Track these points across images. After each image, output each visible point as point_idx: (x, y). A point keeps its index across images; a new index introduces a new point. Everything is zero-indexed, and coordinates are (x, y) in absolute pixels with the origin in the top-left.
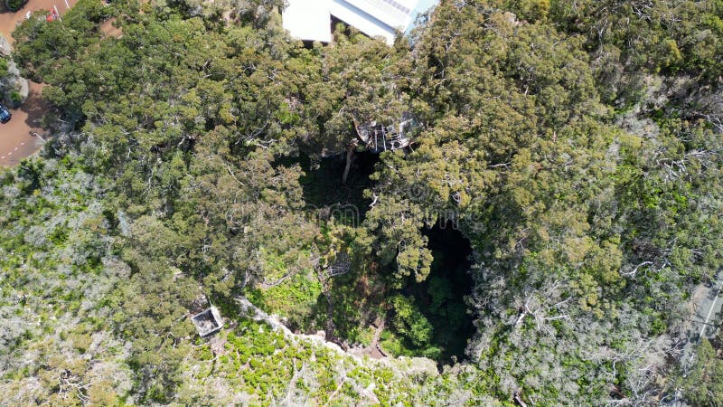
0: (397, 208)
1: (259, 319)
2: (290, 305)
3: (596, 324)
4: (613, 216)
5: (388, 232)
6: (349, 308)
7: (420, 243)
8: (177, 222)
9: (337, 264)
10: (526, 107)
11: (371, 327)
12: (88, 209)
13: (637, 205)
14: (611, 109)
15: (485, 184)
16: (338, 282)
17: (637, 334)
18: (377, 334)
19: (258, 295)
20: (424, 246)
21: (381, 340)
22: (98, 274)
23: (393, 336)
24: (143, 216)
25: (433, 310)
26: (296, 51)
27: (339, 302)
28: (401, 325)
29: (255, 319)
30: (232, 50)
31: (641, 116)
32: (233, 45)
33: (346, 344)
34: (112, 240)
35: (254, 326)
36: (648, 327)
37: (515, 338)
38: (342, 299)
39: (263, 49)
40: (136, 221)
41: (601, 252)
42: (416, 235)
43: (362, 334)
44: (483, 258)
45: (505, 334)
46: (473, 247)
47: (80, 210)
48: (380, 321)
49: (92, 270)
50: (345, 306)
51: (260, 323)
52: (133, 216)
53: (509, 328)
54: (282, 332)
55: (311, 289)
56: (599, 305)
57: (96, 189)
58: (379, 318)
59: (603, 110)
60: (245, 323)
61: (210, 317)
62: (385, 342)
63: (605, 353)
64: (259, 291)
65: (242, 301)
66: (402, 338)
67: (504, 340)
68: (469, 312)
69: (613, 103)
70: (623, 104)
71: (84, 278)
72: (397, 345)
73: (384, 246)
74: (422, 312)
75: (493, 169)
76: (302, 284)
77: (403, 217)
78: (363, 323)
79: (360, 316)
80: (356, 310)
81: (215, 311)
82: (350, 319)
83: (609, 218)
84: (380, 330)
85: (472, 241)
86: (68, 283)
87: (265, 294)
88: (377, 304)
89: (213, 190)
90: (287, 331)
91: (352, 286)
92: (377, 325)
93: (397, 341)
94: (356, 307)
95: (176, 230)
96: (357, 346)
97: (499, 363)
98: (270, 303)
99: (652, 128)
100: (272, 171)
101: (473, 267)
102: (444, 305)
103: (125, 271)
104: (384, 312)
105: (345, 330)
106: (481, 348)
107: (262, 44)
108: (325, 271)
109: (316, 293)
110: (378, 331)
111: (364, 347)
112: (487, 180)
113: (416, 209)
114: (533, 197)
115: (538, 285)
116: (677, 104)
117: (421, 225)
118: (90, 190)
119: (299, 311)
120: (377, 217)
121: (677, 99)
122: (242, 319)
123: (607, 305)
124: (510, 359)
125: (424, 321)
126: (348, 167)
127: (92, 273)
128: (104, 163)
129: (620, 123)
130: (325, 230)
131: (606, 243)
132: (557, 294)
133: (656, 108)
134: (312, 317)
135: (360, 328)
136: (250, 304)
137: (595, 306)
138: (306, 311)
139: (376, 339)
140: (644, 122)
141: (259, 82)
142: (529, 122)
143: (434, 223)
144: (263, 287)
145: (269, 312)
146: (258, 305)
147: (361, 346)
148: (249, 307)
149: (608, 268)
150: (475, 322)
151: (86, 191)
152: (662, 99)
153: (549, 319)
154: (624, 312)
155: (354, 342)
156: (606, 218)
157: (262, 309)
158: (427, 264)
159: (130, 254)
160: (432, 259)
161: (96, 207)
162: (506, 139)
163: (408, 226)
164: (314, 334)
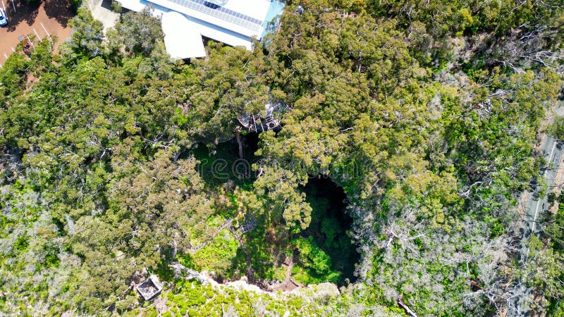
0: (276, 176)
1: (190, 277)
2: (215, 261)
3: (448, 237)
4: (446, 151)
5: (273, 196)
6: (263, 254)
7: (300, 199)
8: (109, 217)
9: (246, 223)
10: (360, 83)
11: (283, 265)
12: (40, 219)
13: (463, 138)
14: (429, 70)
15: (339, 145)
16: (250, 237)
17: (480, 239)
18: (289, 270)
19: (188, 258)
20: (303, 201)
21: (293, 274)
22: (57, 267)
23: (301, 270)
24: (82, 217)
25: (328, 245)
26: (179, 68)
27: (254, 251)
28: (305, 260)
29: (187, 278)
30: (128, 79)
31: (454, 71)
32: (129, 74)
33: (265, 282)
34: (62, 239)
35: (187, 284)
36: (489, 232)
37: (388, 258)
38: (256, 248)
39: (152, 72)
40: (77, 222)
41: (441, 181)
42: (295, 194)
43: (277, 273)
44: (355, 200)
45: (381, 255)
46: (345, 192)
47: (35, 220)
48: (288, 259)
49: (52, 265)
50: (259, 254)
51: (191, 281)
52: (75, 218)
53: (383, 251)
54: (210, 284)
55: (230, 246)
56: (446, 222)
57: (44, 202)
58: (287, 258)
59: (422, 72)
60: (179, 283)
61: (151, 284)
62: (295, 276)
63: (459, 257)
64: (189, 255)
65: (175, 266)
66: (308, 270)
67: (381, 260)
68: (353, 242)
69: (429, 65)
70: (437, 65)
71: (46, 272)
72: (305, 277)
73: (273, 207)
74: (320, 247)
75: (344, 132)
76: (221, 244)
77: (282, 182)
78: (276, 264)
79: (273, 258)
80: (269, 255)
81: (154, 278)
82: (265, 263)
83: (442, 154)
84: (291, 267)
85: (344, 188)
86: (35, 278)
87: (194, 257)
88: (284, 247)
89: (131, 189)
90: (215, 283)
91: (262, 238)
92: (287, 263)
93: (305, 273)
94: (268, 252)
95: (111, 223)
96: (275, 282)
97: (381, 279)
98: (199, 263)
99: (464, 78)
100: (173, 166)
101: (348, 208)
102: (336, 239)
103: (76, 261)
104: (291, 252)
105: (263, 272)
106: (365, 269)
107: (150, 68)
108: (239, 230)
109: (235, 248)
110: (289, 268)
111: (280, 282)
112: (341, 142)
113: (290, 174)
114: (377, 149)
115: (398, 214)
116: (480, 56)
117: (296, 185)
118: (39, 203)
119: (221, 266)
120: (263, 185)
121: (481, 52)
122: (177, 281)
123: (452, 221)
124: (388, 274)
125: (322, 253)
126: (240, 147)
127: (53, 267)
128: (47, 180)
129: (438, 79)
130: (232, 198)
131: (444, 173)
132: (413, 218)
133: (466, 61)
134: (234, 267)
135: (274, 268)
136: (183, 267)
137: (443, 223)
138: (227, 264)
139: (288, 274)
140: (457, 75)
141: (152, 99)
142: (364, 94)
143: (306, 182)
144: (191, 252)
145: (200, 270)
146: (189, 267)
147: (278, 282)
148: (182, 270)
149: (448, 192)
150: (358, 250)
151: (36, 206)
152: (468, 54)
153: (411, 238)
154: (467, 223)
155: (272, 279)
156: (440, 154)
157: (194, 269)
158: (308, 214)
159: (78, 247)
160: (311, 209)
161: (45, 216)
162: (348, 108)
163: (286, 188)
164: (238, 280)
